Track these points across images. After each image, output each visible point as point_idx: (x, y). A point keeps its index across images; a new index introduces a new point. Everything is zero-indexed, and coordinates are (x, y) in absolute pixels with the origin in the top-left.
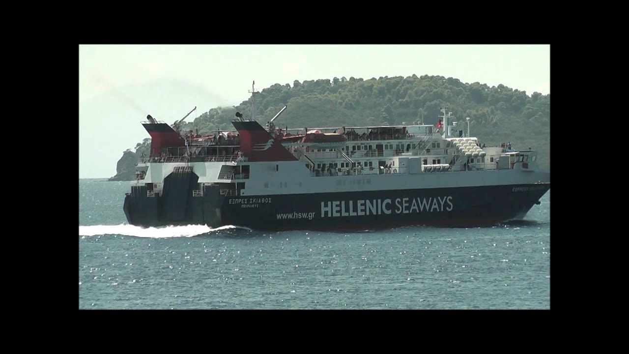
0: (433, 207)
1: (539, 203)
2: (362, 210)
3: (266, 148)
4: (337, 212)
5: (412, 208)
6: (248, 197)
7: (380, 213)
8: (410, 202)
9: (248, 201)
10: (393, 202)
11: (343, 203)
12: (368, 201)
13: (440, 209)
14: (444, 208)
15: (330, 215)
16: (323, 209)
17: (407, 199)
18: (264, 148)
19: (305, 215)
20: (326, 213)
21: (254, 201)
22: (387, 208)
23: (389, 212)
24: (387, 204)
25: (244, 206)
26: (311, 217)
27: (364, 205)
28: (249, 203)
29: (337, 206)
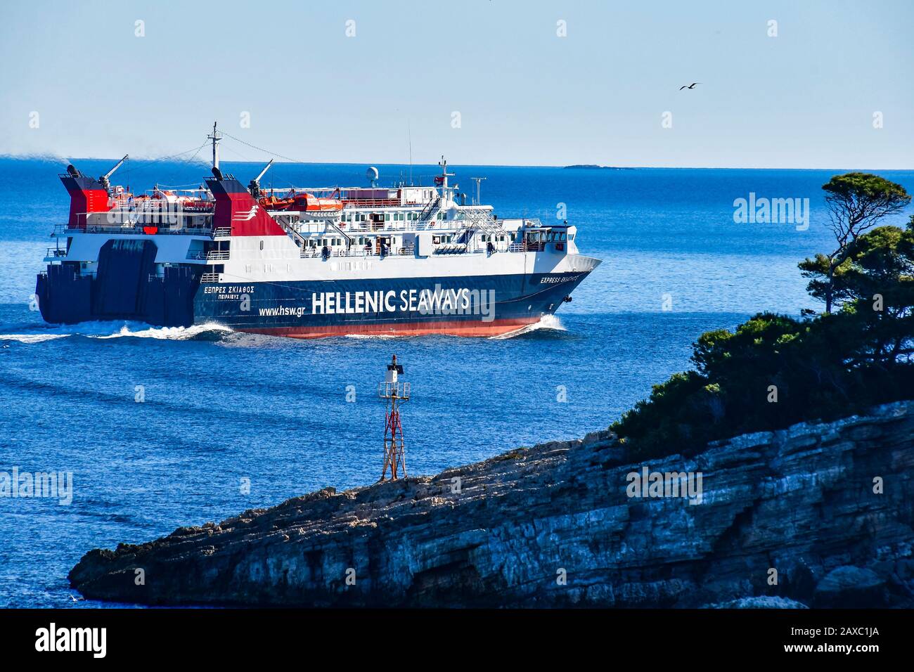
1: (570, 300)
2: (360, 306)
3: (249, 217)
4: (331, 307)
6: (227, 285)
7: (381, 310)
9: (227, 290)
10: (398, 294)
11: (338, 294)
12: (367, 293)
15: (322, 312)
16: (315, 303)
18: (247, 218)
19: (293, 311)
21: (234, 289)
22: (391, 304)
23: (392, 309)
24: (391, 298)
25: (222, 297)
26: (300, 314)
27: (363, 298)
28: (227, 293)
29: (331, 299)
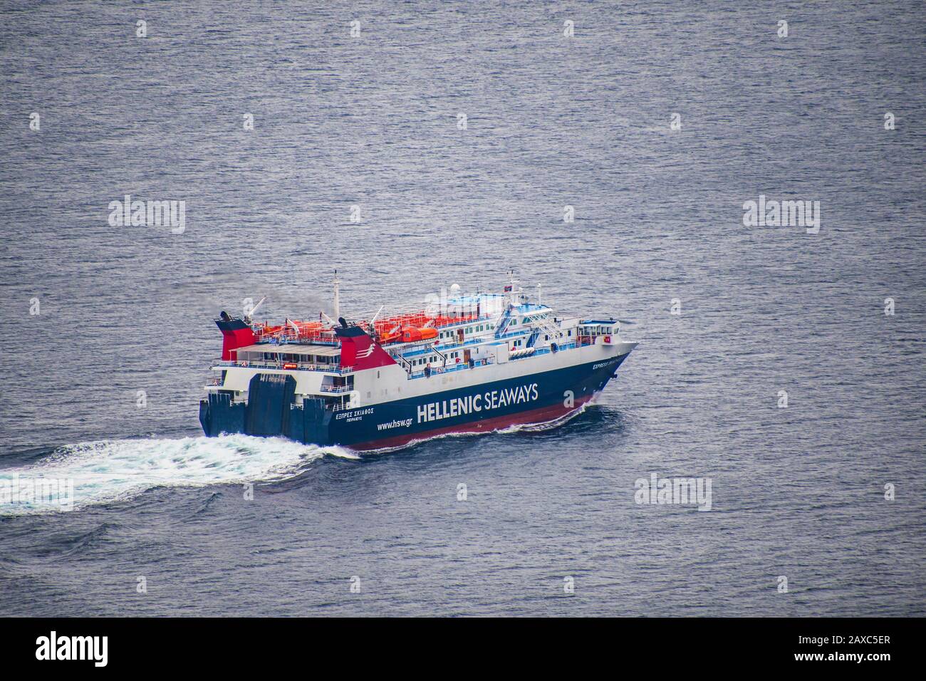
0: (520, 397)
1: (616, 376)
2: (455, 411)
3: (369, 354)
4: (432, 415)
5: (501, 401)
6: (353, 410)
7: (471, 411)
8: (498, 395)
9: (353, 414)
10: (483, 397)
11: (437, 404)
12: (460, 399)
13: (526, 399)
14: (530, 398)
15: (425, 420)
16: (420, 414)
17: (496, 392)
18: (366, 354)
19: (403, 423)
20: (422, 417)
21: (358, 413)
22: (478, 406)
23: (478, 409)
24: (478, 400)
25: (349, 420)
26: (408, 424)
27: (456, 404)
28: (353, 417)
29: (432, 409)
